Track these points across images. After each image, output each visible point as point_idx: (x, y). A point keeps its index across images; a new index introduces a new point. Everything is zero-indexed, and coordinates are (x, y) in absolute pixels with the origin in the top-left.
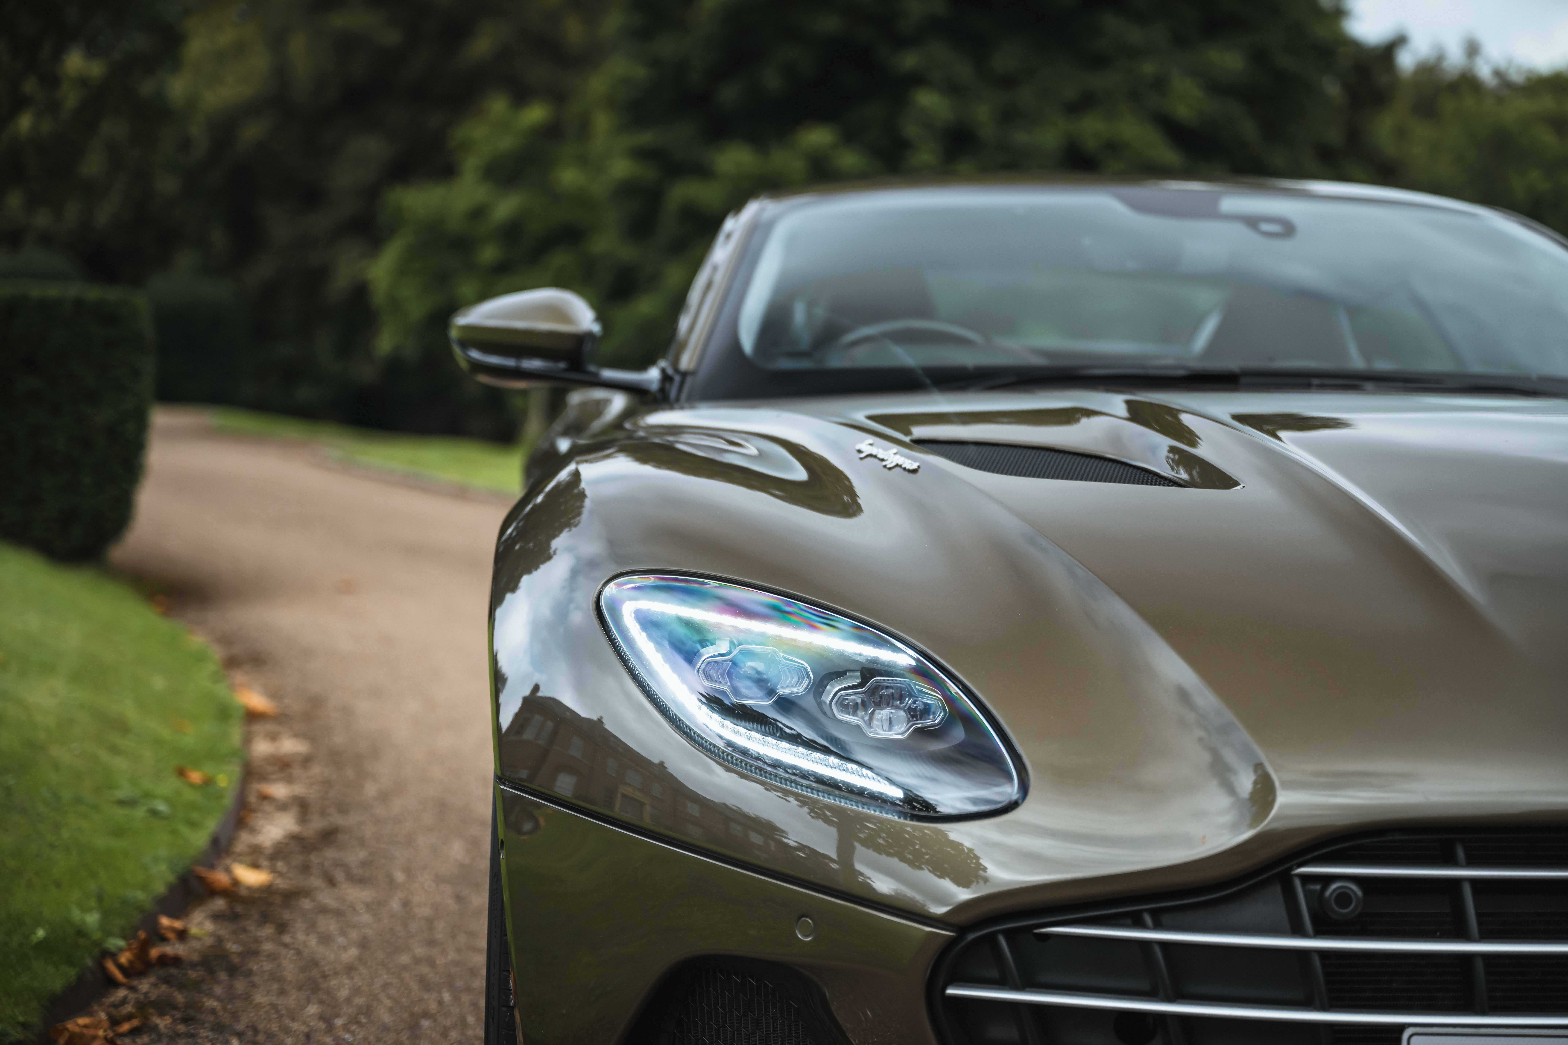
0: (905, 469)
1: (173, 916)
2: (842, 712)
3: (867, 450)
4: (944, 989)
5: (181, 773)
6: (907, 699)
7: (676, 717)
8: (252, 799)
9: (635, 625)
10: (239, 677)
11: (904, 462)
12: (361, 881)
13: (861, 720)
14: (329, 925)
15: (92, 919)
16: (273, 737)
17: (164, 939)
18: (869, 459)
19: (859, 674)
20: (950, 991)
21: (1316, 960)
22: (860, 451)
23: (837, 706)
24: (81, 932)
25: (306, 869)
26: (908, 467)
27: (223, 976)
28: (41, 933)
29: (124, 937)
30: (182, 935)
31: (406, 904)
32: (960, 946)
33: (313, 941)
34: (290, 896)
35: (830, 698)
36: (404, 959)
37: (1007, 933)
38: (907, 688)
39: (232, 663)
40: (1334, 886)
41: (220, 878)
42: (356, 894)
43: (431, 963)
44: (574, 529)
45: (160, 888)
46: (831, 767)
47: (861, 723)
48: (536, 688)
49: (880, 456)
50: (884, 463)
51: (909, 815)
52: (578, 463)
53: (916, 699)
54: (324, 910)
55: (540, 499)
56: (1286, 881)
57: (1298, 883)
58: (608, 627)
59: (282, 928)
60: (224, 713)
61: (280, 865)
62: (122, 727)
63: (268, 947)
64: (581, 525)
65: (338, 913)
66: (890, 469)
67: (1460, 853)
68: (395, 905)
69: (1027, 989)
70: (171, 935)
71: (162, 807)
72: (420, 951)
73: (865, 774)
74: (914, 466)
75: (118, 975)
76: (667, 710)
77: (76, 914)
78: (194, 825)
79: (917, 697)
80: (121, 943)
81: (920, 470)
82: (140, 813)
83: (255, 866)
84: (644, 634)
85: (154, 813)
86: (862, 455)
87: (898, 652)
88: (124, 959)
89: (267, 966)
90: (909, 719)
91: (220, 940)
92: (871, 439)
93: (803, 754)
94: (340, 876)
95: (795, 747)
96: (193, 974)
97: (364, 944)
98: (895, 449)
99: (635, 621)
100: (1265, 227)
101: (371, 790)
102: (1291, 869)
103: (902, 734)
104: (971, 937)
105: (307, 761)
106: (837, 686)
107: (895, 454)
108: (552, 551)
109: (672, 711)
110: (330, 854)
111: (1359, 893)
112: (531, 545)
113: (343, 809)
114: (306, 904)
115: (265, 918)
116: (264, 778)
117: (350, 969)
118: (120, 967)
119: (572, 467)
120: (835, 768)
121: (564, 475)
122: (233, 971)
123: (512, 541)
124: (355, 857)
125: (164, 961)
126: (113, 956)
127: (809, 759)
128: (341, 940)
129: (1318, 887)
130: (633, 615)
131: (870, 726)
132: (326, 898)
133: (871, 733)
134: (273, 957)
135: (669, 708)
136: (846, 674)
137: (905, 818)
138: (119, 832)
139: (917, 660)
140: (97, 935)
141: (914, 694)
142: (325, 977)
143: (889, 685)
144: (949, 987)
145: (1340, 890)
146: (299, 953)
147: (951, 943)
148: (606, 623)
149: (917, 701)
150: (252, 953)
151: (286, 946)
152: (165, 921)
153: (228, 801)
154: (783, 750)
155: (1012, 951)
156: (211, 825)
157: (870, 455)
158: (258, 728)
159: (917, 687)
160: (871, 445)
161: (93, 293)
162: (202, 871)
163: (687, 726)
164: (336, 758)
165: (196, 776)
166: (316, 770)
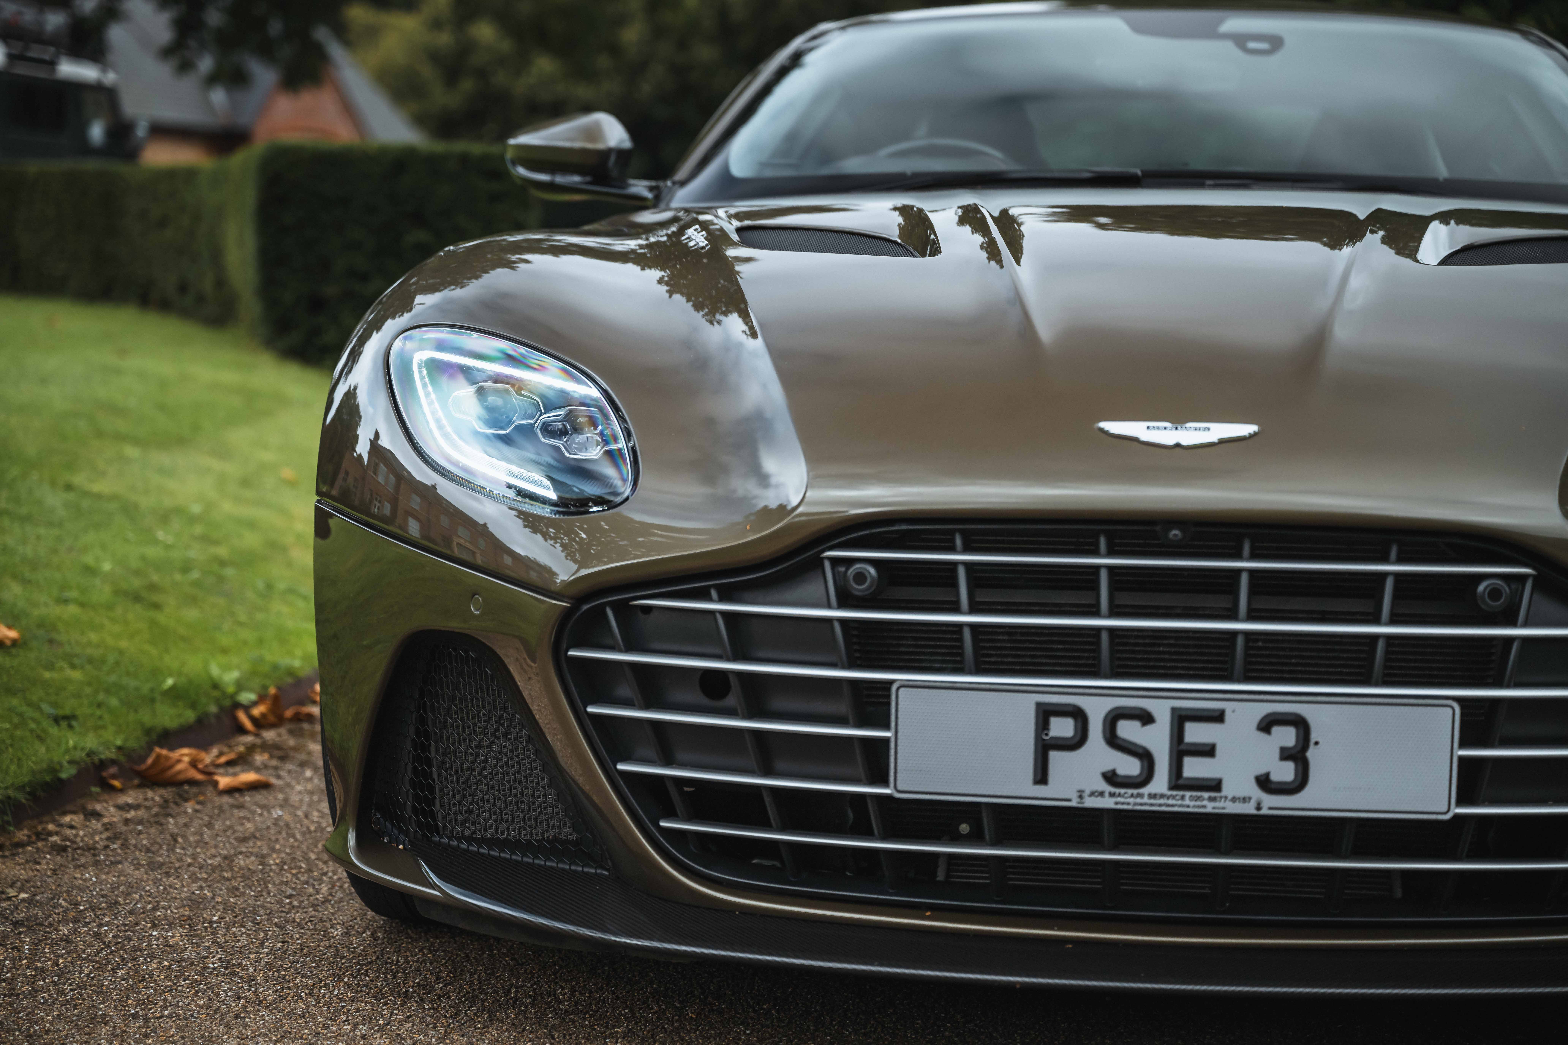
2: (547, 436)
4: (567, 651)
6: (599, 426)
13: (562, 443)
15: (230, 676)
20: (571, 653)
21: (837, 627)
23: (542, 431)
24: (216, 686)
28: (170, 682)
29: (258, 694)
32: (576, 617)
37: (613, 605)
40: (854, 567)
47: (561, 446)
53: (606, 426)
57: (827, 564)
67: (958, 541)
69: (630, 652)
75: (248, 724)
77: (215, 671)
80: (255, 698)
88: (256, 712)
100: (1252, 45)
102: (822, 552)
103: (596, 455)
104: (585, 607)
111: (874, 573)
118: (251, 718)
126: (245, 708)
129: (844, 569)
131: (570, 449)
133: (569, 454)
140: (231, 689)
143: (584, 414)
144: (571, 650)
145: (858, 570)
155: (617, 620)
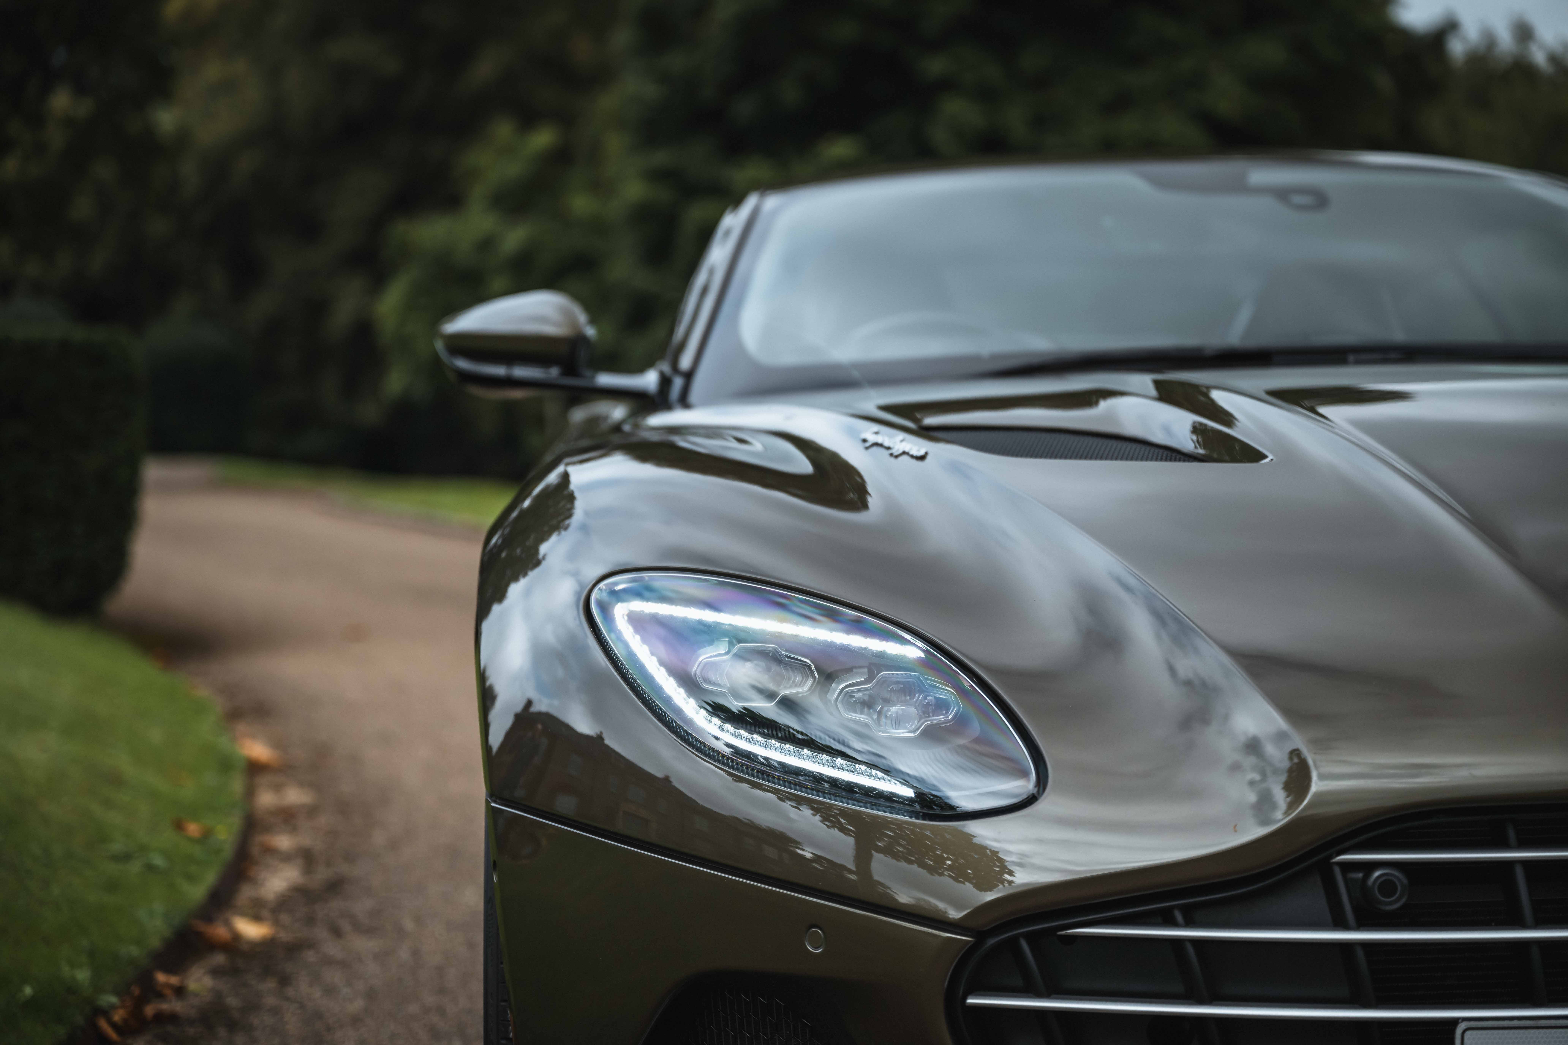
0: (912, 456)
1: (170, 970)
2: (849, 711)
3: (872, 438)
4: (965, 998)
5: (179, 826)
6: (917, 695)
7: (672, 722)
8: (255, 850)
9: (628, 628)
10: (241, 727)
11: (911, 449)
12: (369, 931)
13: (869, 719)
14: (334, 976)
15: (83, 975)
16: (278, 788)
17: (160, 996)
18: (875, 449)
19: (866, 670)
20: (971, 1001)
21: (1360, 953)
22: (865, 441)
23: (843, 704)
24: (72, 989)
25: (310, 920)
26: (915, 453)
27: (222, 1032)
28: (28, 991)
29: (118, 994)
30: (180, 991)
31: (416, 953)
32: (981, 951)
33: (317, 993)
34: (294, 949)
35: (835, 696)
36: (413, 1008)
37: (1031, 937)
38: (917, 682)
39: (234, 715)
40: (1377, 874)
41: (220, 932)
42: (363, 945)
43: (441, 1011)
44: (563, 533)
45: (155, 942)
46: (838, 768)
47: (870, 722)
48: (529, 703)
49: (886, 444)
50: (890, 452)
51: (921, 814)
52: (568, 464)
53: (927, 693)
54: (329, 962)
55: (527, 503)
56: (1325, 870)
57: (1337, 871)
58: (599, 631)
59: (285, 981)
60: (226, 764)
61: (285, 918)
62: (116, 780)
63: (270, 1001)
64: (570, 529)
65: (344, 965)
66: (897, 457)
67: (1511, 834)
68: (404, 954)
69: (1053, 996)
70: (168, 992)
71: (158, 861)
72: (430, 1000)
73: (874, 774)
74: (921, 453)
75: (112, 1034)
76: (662, 715)
77: (66, 970)
78: (190, 878)
79: (928, 692)
80: (113, 999)
81: (929, 458)
82: (135, 867)
83: (257, 918)
84: (638, 637)
85: (150, 868)
86: (867, 444)
87: (905, 644)
88: (117, 1017)
89: (269, 1020)
90: (921, 716)
91: (218, 996)
92: (876, 427)
93: (808, 756)
94: (345, 926)
95: (800, 749)
96: (191, 1031)
97: (371, 995)
98: (901, 435)
99: (628, 624)
100: (1297, 199)
101: (379, 838)
102: (1331, 856)
103: (914, 732)
104: (991, 941)
105: (312, 811)
106: (843, 683)
107: (902, 441)
108: (541, 556)
109: (668, 715)
110: (336, 905)
111: (1405, 881)
112: (518, 551)
113: (350, 857)
114: (310, 956)
115: (267, 971)
116: (268, 829)
117: (356, 1021)
118: (114, 1026)
119: (560, 469)
120: (843, 769)
121: (553, 478)
122: (233, 1026)
123: (499, 548)
124: (362, 906)
125: (161, 1018)
126: (105, 1013)
127: (815, 761)
128: (346, 991)
129: (1360, 875)
130: (626, 618)
131: (879, 724)
132: (332, 948)
133: (880, 731)
134: (275, 1011)
135: (665, 712)
136: (853, 671)
137: (917, 818)
138: (112, 886)
139: (926, 652)
140: (88, 992)
141: (925, 690)
142: (329, 1029)
143: (898, 680)
144: (969, 997)
145: (1384, 878)
146: (302, 1006)
147: (972, 949)
148: (597, 627)
149: (929, 696)
150: (252, 1006)
151: (287, 999)
152: (161, 977)
153: (228, 853)
154: (789, 753)
155: (1034, 955)
156: (210, 878)
157: (876, 444)
158: (263, 780)
159: (928, 681)
160: (877, 433)
161: (79, 333)
162: (202, 927)
163: (685, 731)
164: (344, 808)
165: (193, 829)
166: (324, 820)
